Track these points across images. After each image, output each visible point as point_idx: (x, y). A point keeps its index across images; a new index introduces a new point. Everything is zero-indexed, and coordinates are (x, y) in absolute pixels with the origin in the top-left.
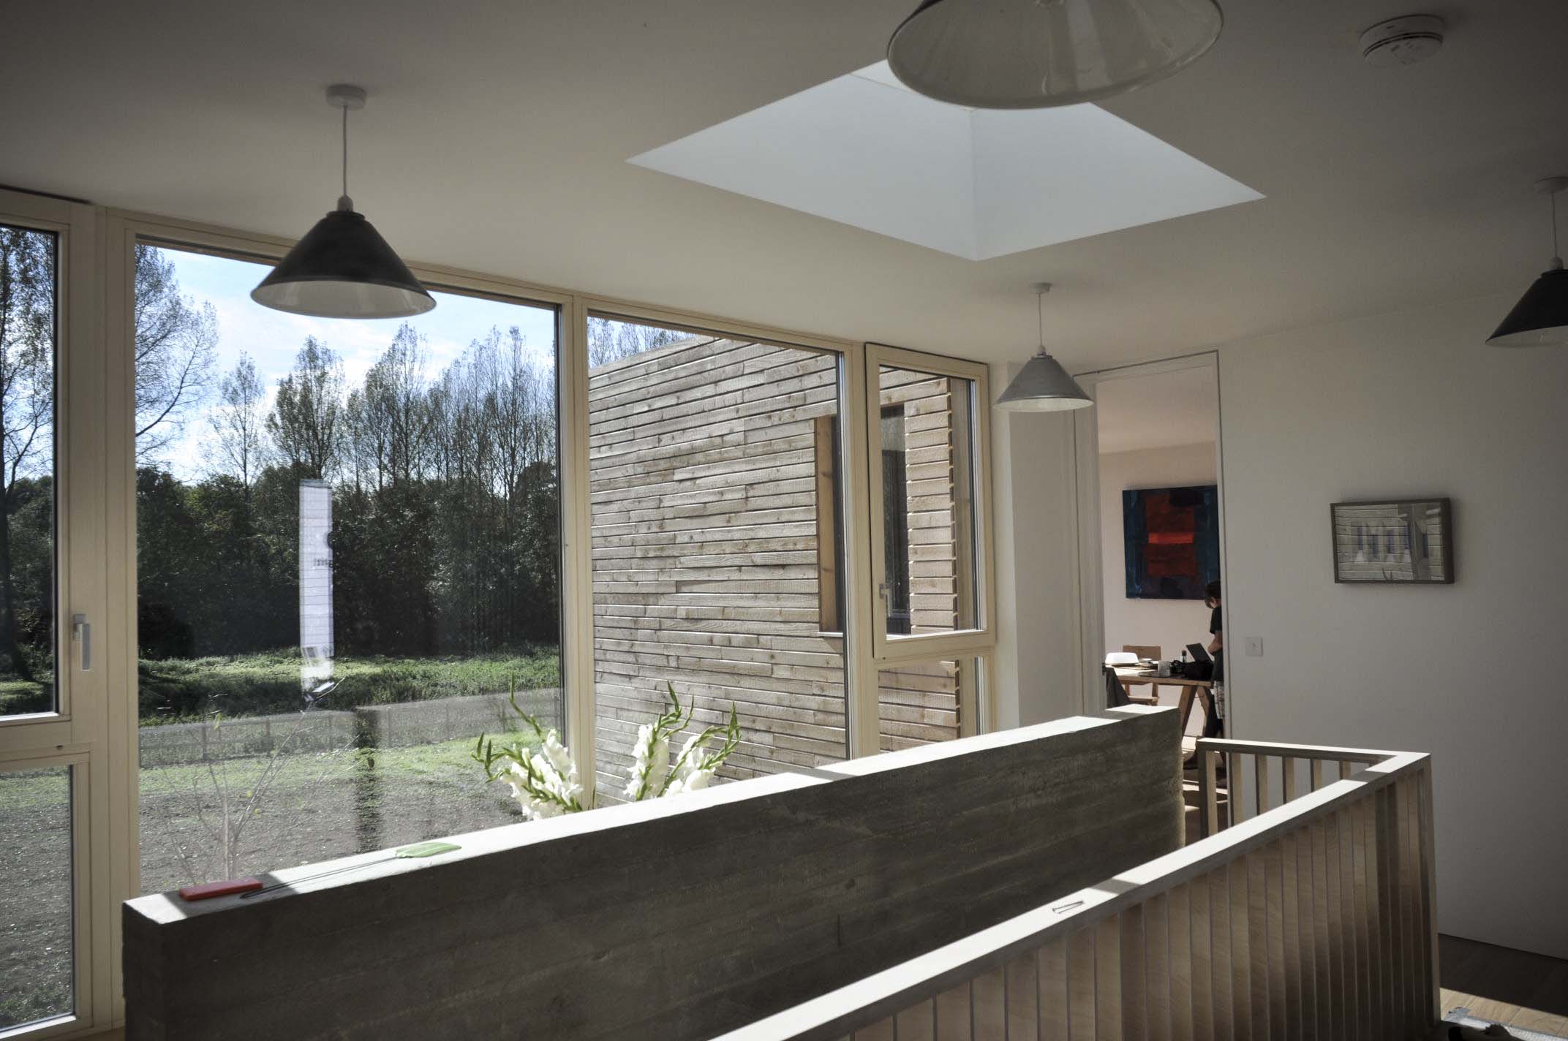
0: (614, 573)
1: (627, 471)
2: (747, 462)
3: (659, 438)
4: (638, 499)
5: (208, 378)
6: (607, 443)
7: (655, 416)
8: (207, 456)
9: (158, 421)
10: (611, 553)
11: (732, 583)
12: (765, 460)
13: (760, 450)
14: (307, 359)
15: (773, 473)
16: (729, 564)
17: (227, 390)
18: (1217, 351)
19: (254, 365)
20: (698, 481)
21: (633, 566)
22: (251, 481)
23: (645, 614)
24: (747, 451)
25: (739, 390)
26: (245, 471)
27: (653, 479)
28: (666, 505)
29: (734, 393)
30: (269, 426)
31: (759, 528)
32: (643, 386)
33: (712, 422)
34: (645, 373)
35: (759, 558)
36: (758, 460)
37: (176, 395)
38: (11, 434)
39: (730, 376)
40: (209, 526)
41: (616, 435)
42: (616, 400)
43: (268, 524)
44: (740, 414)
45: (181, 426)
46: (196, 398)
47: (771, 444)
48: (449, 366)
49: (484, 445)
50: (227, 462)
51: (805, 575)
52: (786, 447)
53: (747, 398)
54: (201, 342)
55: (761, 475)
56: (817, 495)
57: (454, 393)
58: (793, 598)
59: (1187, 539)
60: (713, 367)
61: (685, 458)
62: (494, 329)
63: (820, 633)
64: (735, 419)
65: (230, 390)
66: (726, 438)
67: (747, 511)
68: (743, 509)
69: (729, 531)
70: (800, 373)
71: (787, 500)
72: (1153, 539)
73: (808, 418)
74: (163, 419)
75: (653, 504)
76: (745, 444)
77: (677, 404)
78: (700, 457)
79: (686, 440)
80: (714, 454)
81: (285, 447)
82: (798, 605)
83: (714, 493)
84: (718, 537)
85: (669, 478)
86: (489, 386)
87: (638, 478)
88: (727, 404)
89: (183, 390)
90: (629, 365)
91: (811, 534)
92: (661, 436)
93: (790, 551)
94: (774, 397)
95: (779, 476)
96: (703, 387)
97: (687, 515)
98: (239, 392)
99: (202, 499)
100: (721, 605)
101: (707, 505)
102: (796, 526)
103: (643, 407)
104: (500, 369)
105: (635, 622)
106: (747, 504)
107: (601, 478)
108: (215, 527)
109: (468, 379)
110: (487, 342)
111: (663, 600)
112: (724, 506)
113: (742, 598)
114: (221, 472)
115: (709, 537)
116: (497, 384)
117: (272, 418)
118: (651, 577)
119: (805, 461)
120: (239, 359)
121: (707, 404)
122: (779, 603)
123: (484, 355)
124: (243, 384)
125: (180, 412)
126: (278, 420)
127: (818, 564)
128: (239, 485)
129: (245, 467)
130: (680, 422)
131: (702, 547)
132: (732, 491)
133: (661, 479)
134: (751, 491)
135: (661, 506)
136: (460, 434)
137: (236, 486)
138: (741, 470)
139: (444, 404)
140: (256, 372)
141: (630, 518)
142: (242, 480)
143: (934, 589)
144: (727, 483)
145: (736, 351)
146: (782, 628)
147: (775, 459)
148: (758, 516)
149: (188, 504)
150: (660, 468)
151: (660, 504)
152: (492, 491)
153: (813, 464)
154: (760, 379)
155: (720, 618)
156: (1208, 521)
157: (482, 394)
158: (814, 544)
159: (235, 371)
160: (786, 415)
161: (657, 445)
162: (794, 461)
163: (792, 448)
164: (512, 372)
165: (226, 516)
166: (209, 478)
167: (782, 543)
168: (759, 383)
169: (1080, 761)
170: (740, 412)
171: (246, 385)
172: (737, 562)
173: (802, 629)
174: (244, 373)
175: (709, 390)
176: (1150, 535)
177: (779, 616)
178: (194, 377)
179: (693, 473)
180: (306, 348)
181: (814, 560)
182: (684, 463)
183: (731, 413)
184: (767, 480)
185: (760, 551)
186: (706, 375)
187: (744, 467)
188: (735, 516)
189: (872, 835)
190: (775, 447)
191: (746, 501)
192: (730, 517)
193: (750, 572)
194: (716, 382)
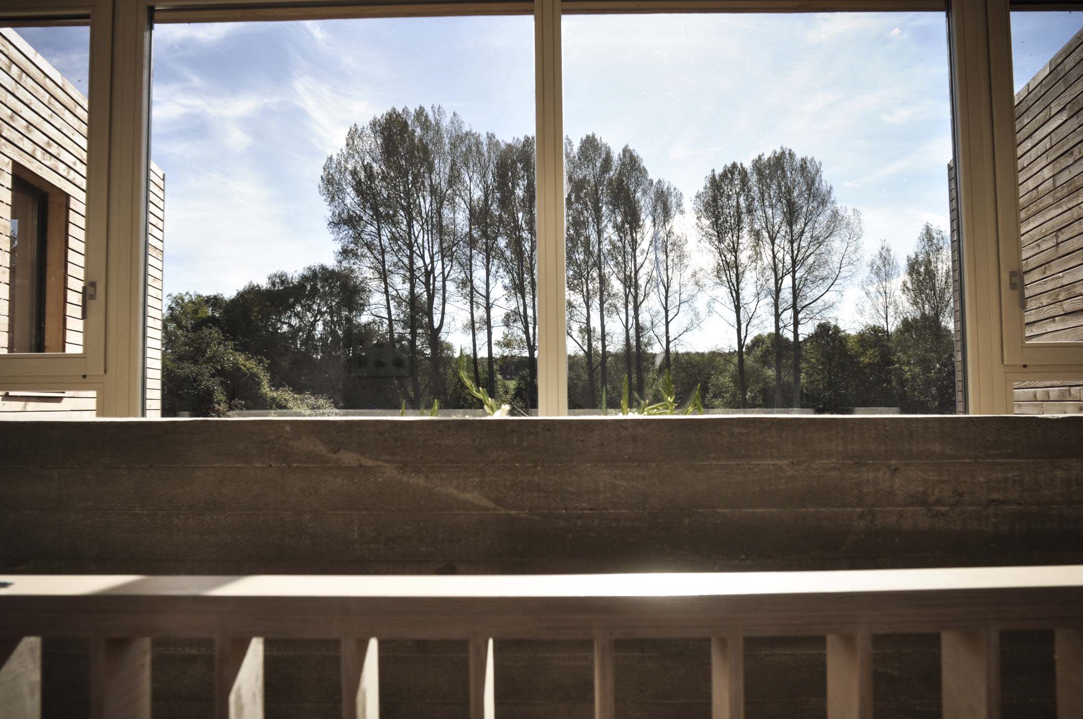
2: (1057, 208)
5: (858, 259)
8: (861, 312)
9: (827, 291)
13: (1066, 191)
14: (926, 239)
16: (1045, 316)
17: (873, 267)
19: (891, 248)
22: (892, 328)
24: (1057, 196)
25: (1047, 136)
26: (887, 322)
29: (1044, 141)
30: (904, 290)
31: (1067, 273)
35: (1068, 306)
36: (1063, 202)
37: (837, 273)
38: (745, 306)
39: (1041, 123)
40: (864, 360)
43: (904, 358)
44: (1049, 160)
45: (840, 292)
46: (850, 274)
50: (875, 316)
53: (1054, 141)
54: (852, 236)
55: (1067, 217)
64: (1046, 166)
65: (875, 267)
66: (1040, 188)
67: (1059, 258)
68: (1056, 257)
69: (1046, 283)
74: (830, 290)
76: (1054, 190)
81: (915, 303)
83: (1033, 248)
84: (1038, 291)
88: (1039, 154)
89: (842, 270)
98: (881, 268)
99: (859, 341)
106: (1058, 251)
108: (867, 360)
112: (1042, 258)
114: (871, 323)
117: (905, 284)
120: (880, 245)
124: (884, 262)
125: (841, 284)
126: (909, 285)
128: (883, 331)
129: (887, 318)
132: (1046, 240)
134: (1061, 236)
137: (882, 333)
138: (1054, 216)
140: (892, 253)
142: (886, 329)
144: (1043, 233)
145: (1044, 96)
148: (1067, 262)
149: (850, 345)
154: (1065, 116)
159: (878, 253)
165: (874, 352)
166: (863, 328)
168: (1063, 121)
171: (886, 263)
172: (1052, 313)
174: (884, 254)
178: (848, 260)
180: (924, 232)
183: (1043, 162)
184: (1072, 220)
185: (1068, 297)
186: (1024, 130)
187: (1054, 213)
188: (1049, 266)
189: (495, 509)
190: (1078, 184)
191: (1057, 247)
192: (1045, 268)
193: (1062, 321)
194: (1030, 136)
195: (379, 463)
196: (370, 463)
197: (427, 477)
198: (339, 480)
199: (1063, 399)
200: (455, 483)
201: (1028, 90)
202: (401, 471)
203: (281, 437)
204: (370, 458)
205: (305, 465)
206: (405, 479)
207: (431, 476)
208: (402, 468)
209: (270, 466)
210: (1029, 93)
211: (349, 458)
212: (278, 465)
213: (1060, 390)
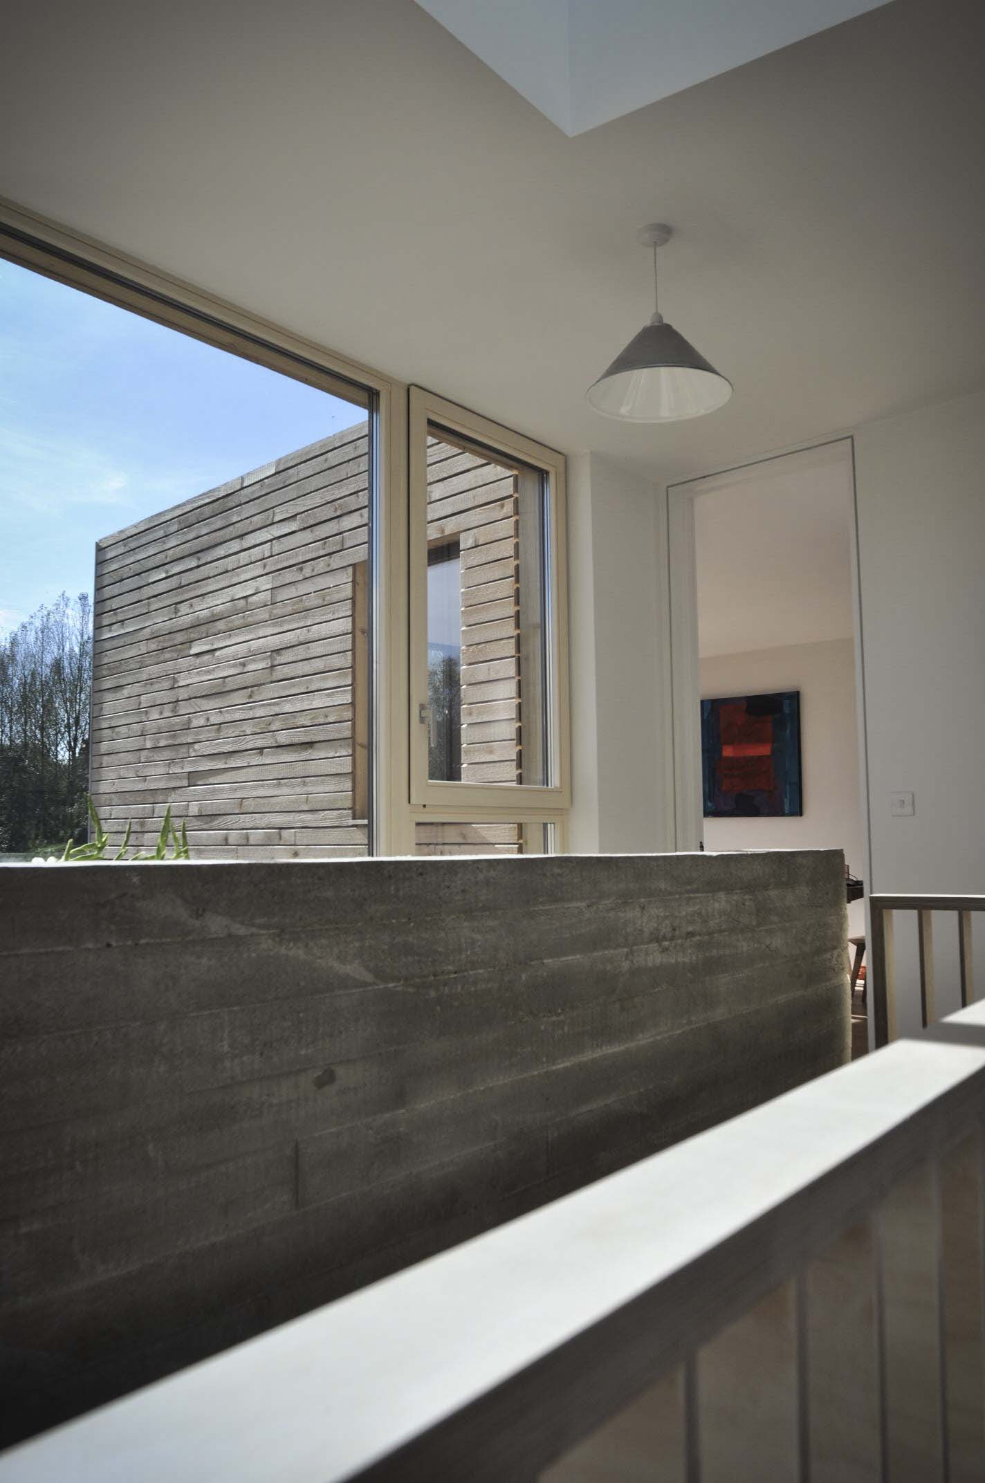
0: (120, 769)
1: (140, 649)
2: (274, 625)
3: (176, 608)
4: (151, 680)
6: (120, 619)
7: (173, 583)
10: (118, 747)
11: (254, 769)
12: (293, 620)
13: (289, 609)
15: (301, 635)
16: (249, 747)
18: (852, 437)
20: (217, 653)
21: (143, 759)
23: (153, 813)
24: (275, 612)
25: (266, 542)
27: (168, 656)
28: (181, 684)
29: (261, 547)
31: (285, 701)
32: (161, 550)
33: (235, 582)
34: (164, 535)
35: (283, 738)
36: (284, 621)
39: (259, 526)
41: (129, 610)
42: (130, 569)
44: (267, 570)
47: (301, 600)
48: (17, 630)
49: (49, 708)
51: (336, 753)
52: (320, 602)
53: (276, 550)
55: (290, 638)
56: (354, 655)
57: (19, 658)
58: (322, 782)
59: (764, 750)
60: (239, 519)
61: (203, 628)
62: (63, 595)
63: (351, 822)
64: (262, 575)
66: (250, 600)
67: (272, 682)
68: (268, 680)
69: (251, 708)
70: (338, 514)
71: (318, 665)
72: (728, 752)
73: (345, 564)
75: (166, 684)
76: (272, 604)
77: (198, 567)
78: (221, 625)
79: (205, 607)
80: (237, 620)
82: (327, 789)
83: (234, 666)
84: (238, 716)
85: (186, 653)
86: (56, 650)
87: (152, 656)
88: (253, 560)
90: (146, 527)
91: (345, 702)
92: (178, 606)
93: (320, 725)
94: (307, 545)
95: (310, 636)
96: (227, 543)
97: (203, 694)
100: (238, 796)
101: (227, 679)
102: (328, 695)
103: (160, 574)
104: (67, 634)
105: (142, 824)
106: (272, 674)
107: (111, 660)
109: (34, 644)
110: (55, 607)
111: (173, 796)
112: (248, 679)
113: (262, 786)
115: (228, 718)
116: (63, 649)
118: (162, 770)
119: (340, 616)
121: (230, 563)
122: (306, 788)
123: (52, 620)
127: (353, 737)
130: (200, 587)
131: (219, 730)
132: (254, 660)
133: (176, 655)
134: (278, 658)
135: (176, 686)
136: (25, 698)
138: (266, 634)
139: (11, 668)
141: (140, 703)
143: (492, 756)
144: (250, 651)
145: (266, 497)
146: (309, 819)
147: (306, 617)
148: (284, 688)
150: (176, 642)
151: (174, 684)
152: (56, 756)
153: (351, 618)
154: (293, 526)
155: (238, 812)
156: (788, 731)
157: (49, 659)
158: (348, 714)
160: (321, 565)
161: (174, 616)
162: (330, 617)
163: (326, 603)
164: (79, 637)
167: (312, 716)
168: (290, 531)
169: (721, 903)
170: (268, 567)
172: (258, 744)
173: (331, 817)
175: (235, 546)
176: (724, 747)
177: (305, 804)
179: (212, 644)
181: (348, 734)
182: (202, 633)
183: (257, 570)
184: (296, 643)
185: (285, 728)
186: (231, 528)
187: (270, 631)
188: (258, 690)
189: (374, 983)
190: (307, 604)
191: (272, 670)
192: (252, 692)
193: (273, 754)
194: (241, 536)
195: (254, 930)
196: (242, 931)
197: (306, 946)
198: (204, 960)
199: (269, 843)
200: (336, 950)
201: (242, 484)
202: (277, 939)
203: (125, 894)
204: (242, 923)
205: (158, 941)
206: (283, 951)
207: (311, 944)
208: (279, 936)
209: (109, 945)
210: (242, 488)
211: (216, 924)
212: (121, 943)
213: (265, 832)
